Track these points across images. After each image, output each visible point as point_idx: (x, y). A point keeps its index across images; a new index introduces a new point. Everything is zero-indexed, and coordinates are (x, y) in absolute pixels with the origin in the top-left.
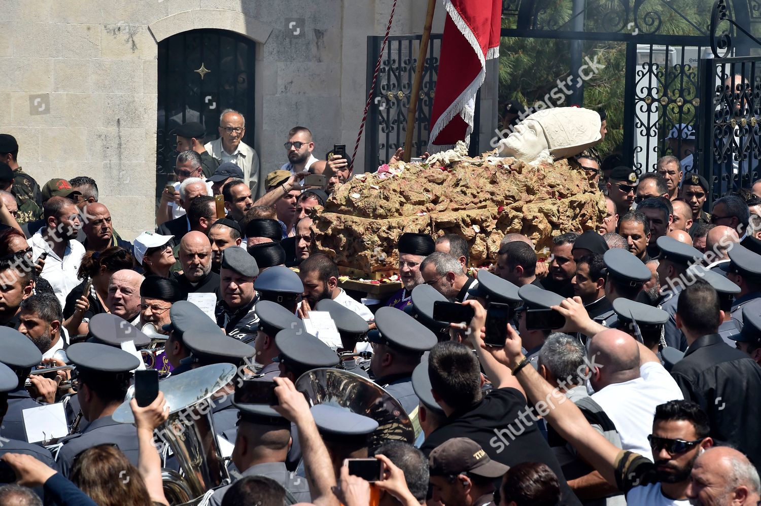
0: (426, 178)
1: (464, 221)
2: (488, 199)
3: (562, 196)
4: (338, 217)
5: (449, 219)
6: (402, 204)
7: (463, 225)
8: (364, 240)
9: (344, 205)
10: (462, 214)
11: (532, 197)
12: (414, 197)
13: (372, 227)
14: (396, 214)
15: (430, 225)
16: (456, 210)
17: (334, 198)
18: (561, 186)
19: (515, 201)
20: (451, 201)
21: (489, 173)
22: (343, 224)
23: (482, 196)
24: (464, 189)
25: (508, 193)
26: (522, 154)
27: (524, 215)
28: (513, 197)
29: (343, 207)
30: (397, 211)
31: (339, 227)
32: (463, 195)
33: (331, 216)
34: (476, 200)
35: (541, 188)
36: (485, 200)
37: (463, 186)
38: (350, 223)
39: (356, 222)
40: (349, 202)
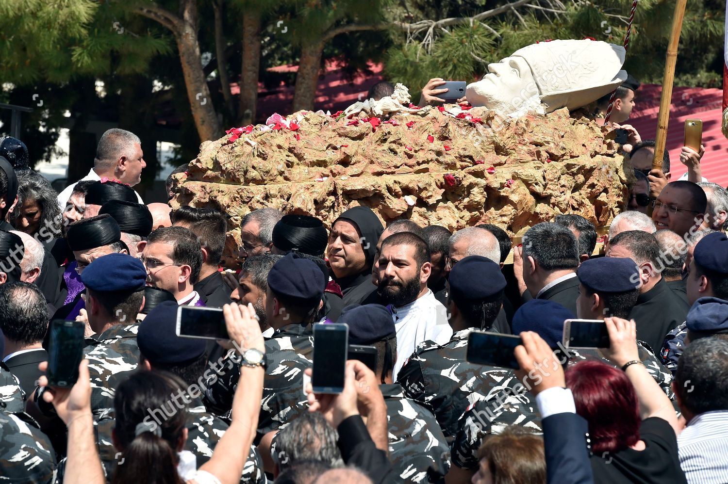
0: (334, 131)
1: (389, 189)
2: (432, 160)
3: (552, 157)
4: (202, 187)
5: (364, 185)
6: (289, 165)
7: (388, 194)
8: (231, 215)
9: (211, 170)
10: (388, 180)
11: (503, 159)
12: (310, 156)
13: (241, 197)
14: (280, 178)
15: (334, 193)
16: (379, 174)
17: (198, 161)
18: (552, 145)
19: (475, 163)
20: (372, 162)
21: (437, 125)
22: (207, 196)
23: (421, 156)
24: (394, 146)
25: (462, 153)
26: (497, 103)
27: (488, 182)
28: (471, 157)
29: (209, 172)
30: (281, 173)
31: (203, 200)
32: (392, 154)
33: (195, 186)
34: (412, 162)
35: (520, 147)
36: (428, 162)
37: (394, 142)
38: (215, 193)
39: (222, 192)
40: (217, 165)
